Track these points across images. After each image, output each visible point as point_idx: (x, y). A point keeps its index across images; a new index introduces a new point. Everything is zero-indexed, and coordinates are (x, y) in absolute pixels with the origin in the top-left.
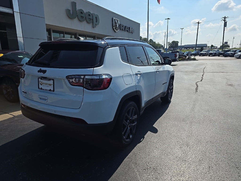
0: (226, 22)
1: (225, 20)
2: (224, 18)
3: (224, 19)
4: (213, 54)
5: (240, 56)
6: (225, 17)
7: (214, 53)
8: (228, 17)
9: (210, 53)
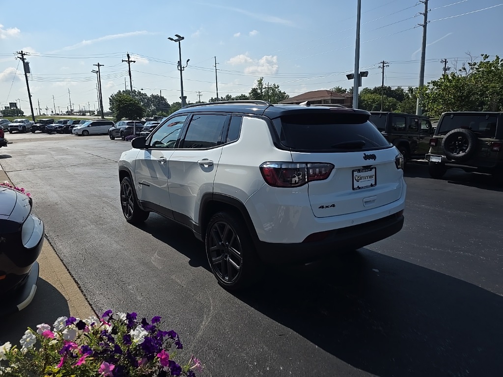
0: (28, 63)
1: (23, 59)
2: (20, 53)
3: (20, 56)
4: (19, 128)
5: (83, 131)
6: (22, 51)
7: (20, 126)
8: (28, 54)
9: (11, 126)
